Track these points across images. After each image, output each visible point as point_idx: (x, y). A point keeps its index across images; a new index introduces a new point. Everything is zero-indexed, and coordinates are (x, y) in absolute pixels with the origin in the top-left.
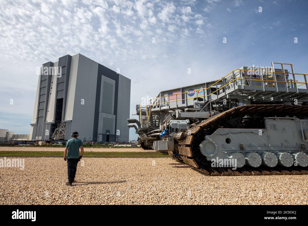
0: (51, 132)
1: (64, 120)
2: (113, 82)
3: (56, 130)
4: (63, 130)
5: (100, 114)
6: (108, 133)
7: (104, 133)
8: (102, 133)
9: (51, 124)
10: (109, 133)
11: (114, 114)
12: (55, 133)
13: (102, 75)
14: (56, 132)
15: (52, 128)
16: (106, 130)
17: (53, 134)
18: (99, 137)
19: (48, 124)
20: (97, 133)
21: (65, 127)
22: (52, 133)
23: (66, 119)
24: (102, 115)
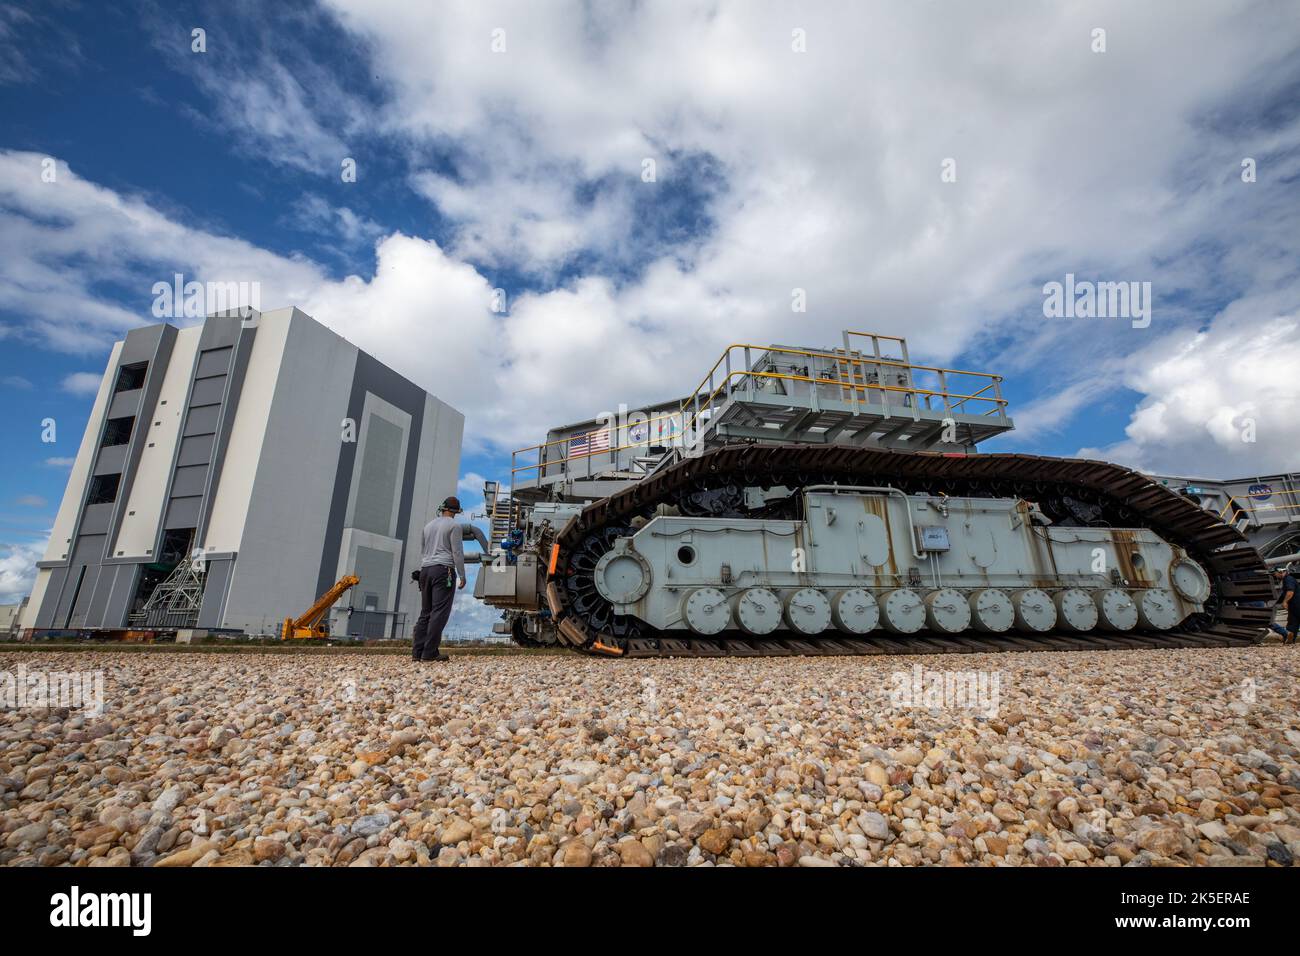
0: (136, 598)
2: (404, 419)
3: (157, 590)
4: (193, 592)
5: (347, 533)
6: (372, 605)
7: (358, 606)
8: (347, 605)
9: (140, 565)
10: (376, 606)
11: (397, 537)
12: (152, 601)
13: (368, 393)
14: (158, 598)
15: (142, 581)
16: (363, 594)
17: (145, 608)
18: (336, 621)
19: (126, 563)
21: (200, 580)
22: (139, 601)
23: (211, 545)
24: (354, 539)
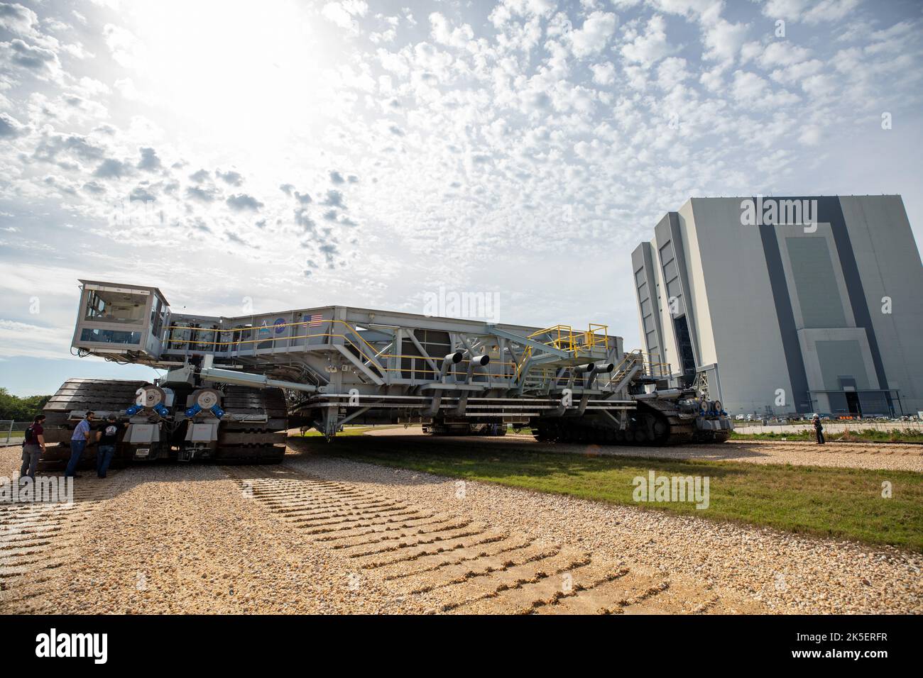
1: (700, 365)
5: (801, 334)
6: (849, 386)
7: (835, 387)
8: (823, 389)
10: (855, 386)
11: (858, 326)
16: (837, 378)
18: (816, 401)
20: (808, 389)
23: (704, 361)
24: (809, 339)
